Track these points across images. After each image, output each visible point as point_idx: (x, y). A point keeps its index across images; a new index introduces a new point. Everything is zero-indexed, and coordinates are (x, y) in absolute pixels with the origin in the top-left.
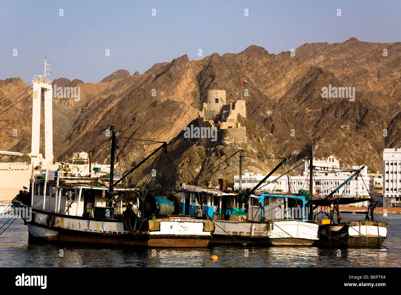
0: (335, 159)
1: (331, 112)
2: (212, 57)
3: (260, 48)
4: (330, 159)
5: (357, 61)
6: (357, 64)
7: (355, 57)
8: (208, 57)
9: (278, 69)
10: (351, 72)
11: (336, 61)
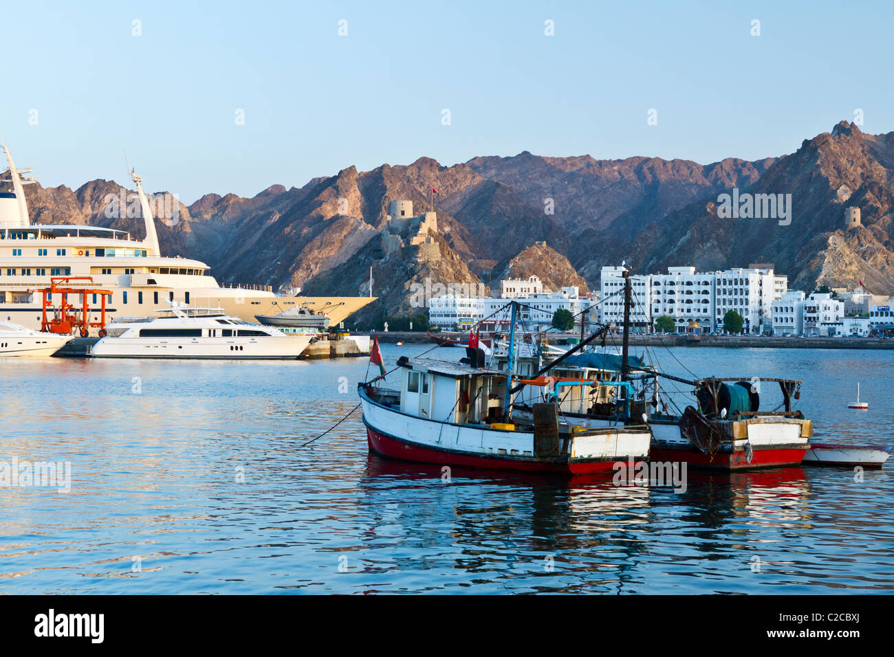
0: (537, 279)
1: (512, 229)
2: (382, 167)
3: (432, 159)
4: (532, 279)
5: (530, 176)
6: (531, 179)
7: (528, 171)
8: (379, 168)
9: (451, 182)
10: (525, 187)
11: (508, 176)
